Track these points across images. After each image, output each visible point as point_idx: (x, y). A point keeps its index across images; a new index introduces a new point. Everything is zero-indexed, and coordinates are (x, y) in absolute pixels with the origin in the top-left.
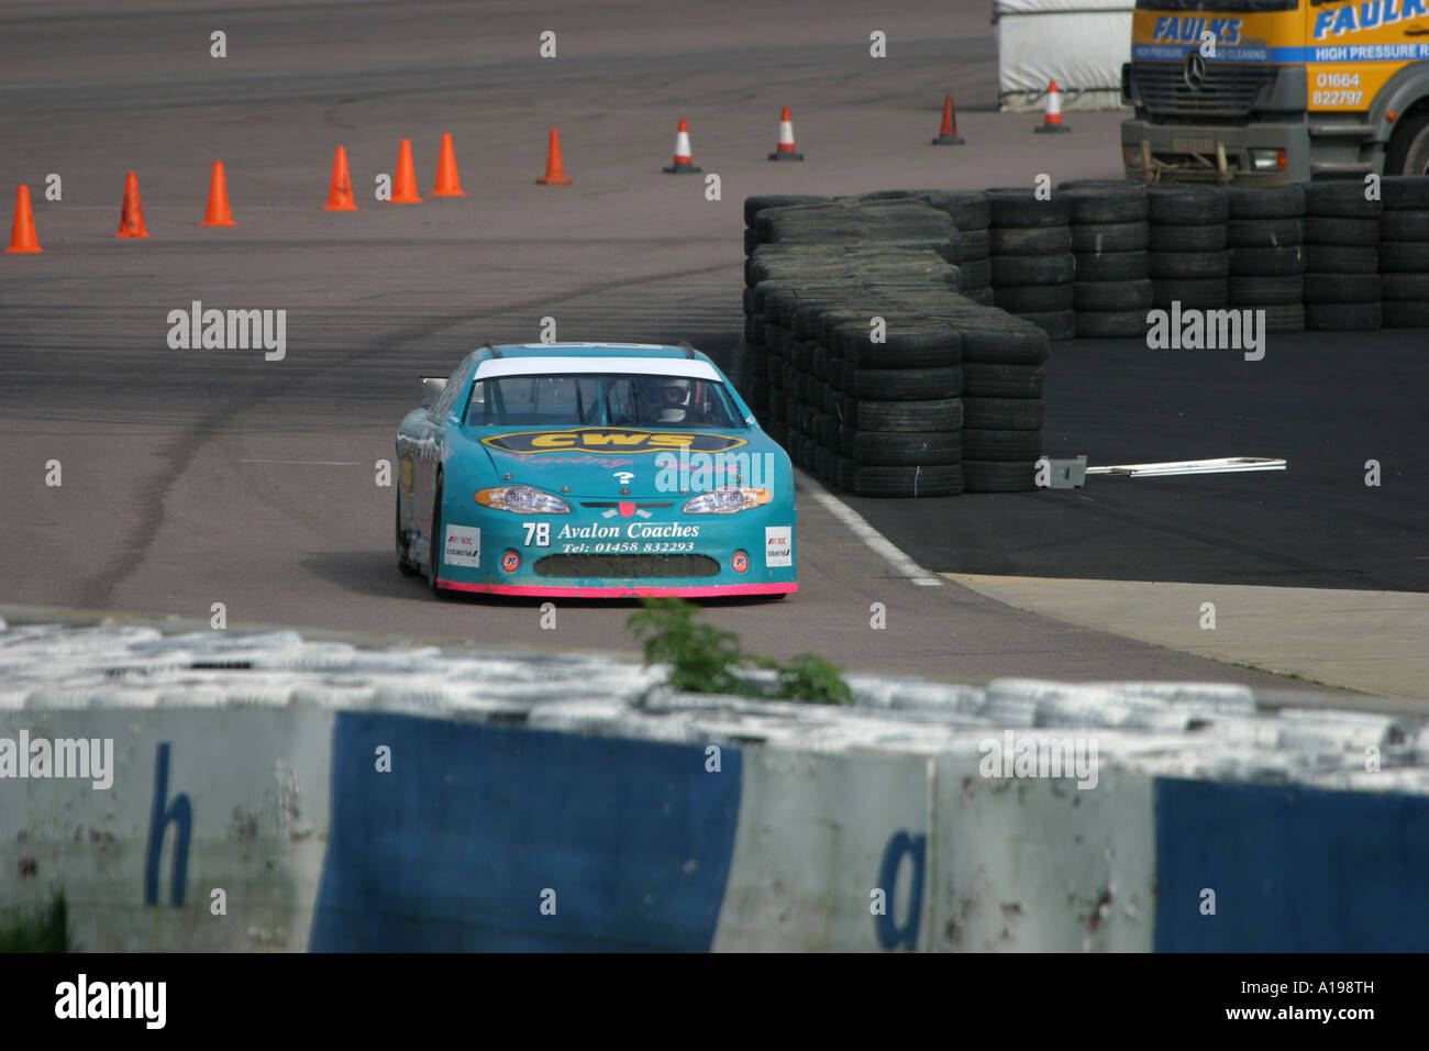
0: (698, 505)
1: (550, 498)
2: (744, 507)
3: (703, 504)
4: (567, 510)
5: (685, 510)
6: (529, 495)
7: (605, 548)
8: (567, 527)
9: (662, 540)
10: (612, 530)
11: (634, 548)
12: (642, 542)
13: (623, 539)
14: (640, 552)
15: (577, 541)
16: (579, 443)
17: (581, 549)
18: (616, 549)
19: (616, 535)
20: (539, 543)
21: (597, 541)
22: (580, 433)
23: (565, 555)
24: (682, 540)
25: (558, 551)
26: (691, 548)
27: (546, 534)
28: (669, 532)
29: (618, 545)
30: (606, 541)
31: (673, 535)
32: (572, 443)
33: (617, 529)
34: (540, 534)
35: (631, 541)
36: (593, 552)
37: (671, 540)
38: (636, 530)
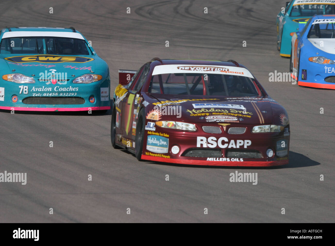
0: (77, 80)
1: (28, 78)
2: (93, 81)
3: (79, 80)
4: (34, 82)
5: (74, 82)
6: (21, 77)
7: (47, 94)
8: (34, 88)
9: (66, 92)
10: (49, 88)
11: (57, 95)
12: (59, 93)
13: (53, 91)
14: (58, 96)
15: (37, 92)
16: (37, 60)
17: (39, 95)
18: (51, 95)
19: (50, 90)
20: (24, 93)
21: (44, 92)
22: (38, 57)
23: (33, 97)
24: (72, 92)
25: (31, 96)
26: (76, 94)
27: (27, 90)
28: (68, 89)
29: (51, 93)
30: (47, 92)
31: (70, 90)
32: (35, 59)
33: (51, 88)
34: (25, 90)
35: (55, 92)
36: (43, 96)
37: (69, 92)
38: (57, 89)
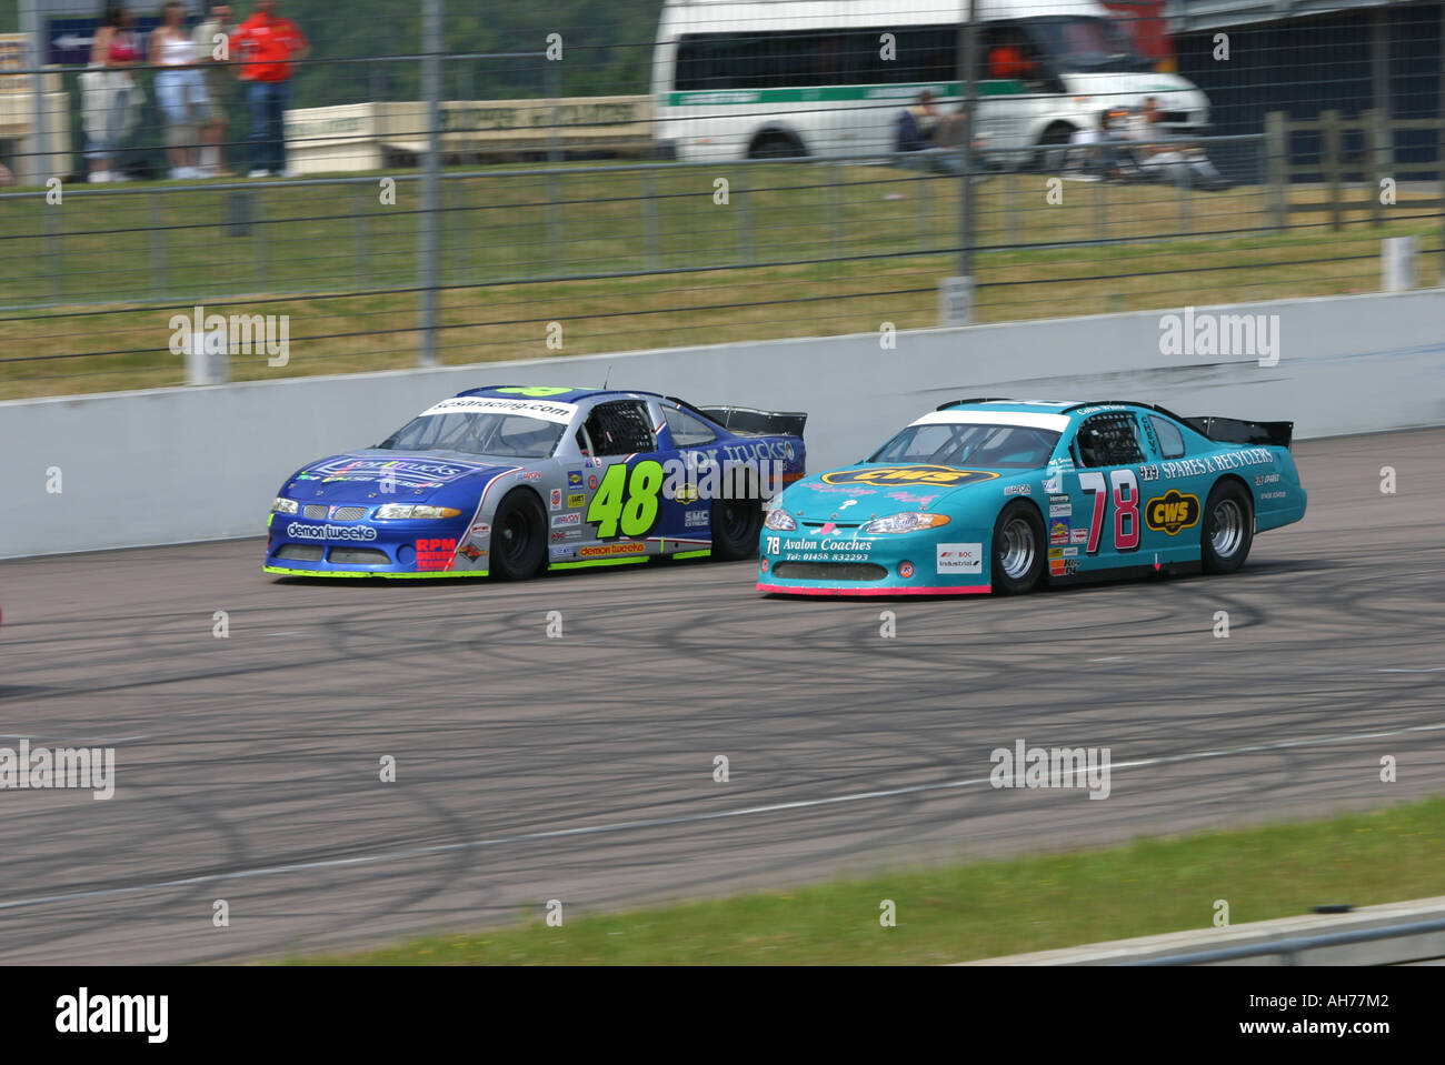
0: (877, 527)
2: (916, 529)
3: (882, 526)
5: (867, 530)
7: (809, 556)
8: (788, 541)
9: (845, 552)
10: (813, 543)
11: (825, 558)
12: (831, 553)
13: (818, 551)
14: (830, 561)
15: (794, 551)
17: (796, 557)
18: (816, 558)
19: (815, 548)
20: (774, 552)
21: (804, 551)
23: (784, 561)
24: (858, 552)
25: (784, 558)
26: (866, 558)
27: (777, 545)
28: (849, 546)
29: (816, 555)
30: (809, 551)
31: (853, 548)
33: (816, 543)
34: (775, 545)
35: (824, 552)
36: (802, 559)
37: (850, 552)
38: (827, 544)
